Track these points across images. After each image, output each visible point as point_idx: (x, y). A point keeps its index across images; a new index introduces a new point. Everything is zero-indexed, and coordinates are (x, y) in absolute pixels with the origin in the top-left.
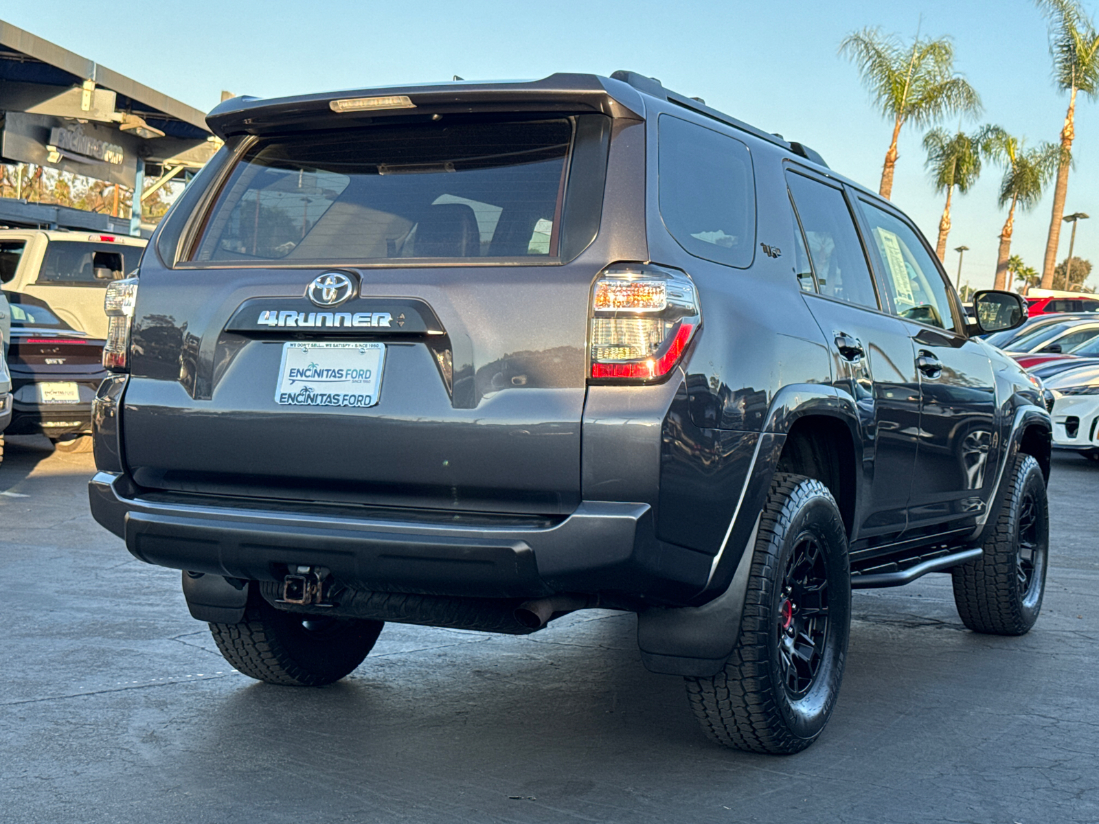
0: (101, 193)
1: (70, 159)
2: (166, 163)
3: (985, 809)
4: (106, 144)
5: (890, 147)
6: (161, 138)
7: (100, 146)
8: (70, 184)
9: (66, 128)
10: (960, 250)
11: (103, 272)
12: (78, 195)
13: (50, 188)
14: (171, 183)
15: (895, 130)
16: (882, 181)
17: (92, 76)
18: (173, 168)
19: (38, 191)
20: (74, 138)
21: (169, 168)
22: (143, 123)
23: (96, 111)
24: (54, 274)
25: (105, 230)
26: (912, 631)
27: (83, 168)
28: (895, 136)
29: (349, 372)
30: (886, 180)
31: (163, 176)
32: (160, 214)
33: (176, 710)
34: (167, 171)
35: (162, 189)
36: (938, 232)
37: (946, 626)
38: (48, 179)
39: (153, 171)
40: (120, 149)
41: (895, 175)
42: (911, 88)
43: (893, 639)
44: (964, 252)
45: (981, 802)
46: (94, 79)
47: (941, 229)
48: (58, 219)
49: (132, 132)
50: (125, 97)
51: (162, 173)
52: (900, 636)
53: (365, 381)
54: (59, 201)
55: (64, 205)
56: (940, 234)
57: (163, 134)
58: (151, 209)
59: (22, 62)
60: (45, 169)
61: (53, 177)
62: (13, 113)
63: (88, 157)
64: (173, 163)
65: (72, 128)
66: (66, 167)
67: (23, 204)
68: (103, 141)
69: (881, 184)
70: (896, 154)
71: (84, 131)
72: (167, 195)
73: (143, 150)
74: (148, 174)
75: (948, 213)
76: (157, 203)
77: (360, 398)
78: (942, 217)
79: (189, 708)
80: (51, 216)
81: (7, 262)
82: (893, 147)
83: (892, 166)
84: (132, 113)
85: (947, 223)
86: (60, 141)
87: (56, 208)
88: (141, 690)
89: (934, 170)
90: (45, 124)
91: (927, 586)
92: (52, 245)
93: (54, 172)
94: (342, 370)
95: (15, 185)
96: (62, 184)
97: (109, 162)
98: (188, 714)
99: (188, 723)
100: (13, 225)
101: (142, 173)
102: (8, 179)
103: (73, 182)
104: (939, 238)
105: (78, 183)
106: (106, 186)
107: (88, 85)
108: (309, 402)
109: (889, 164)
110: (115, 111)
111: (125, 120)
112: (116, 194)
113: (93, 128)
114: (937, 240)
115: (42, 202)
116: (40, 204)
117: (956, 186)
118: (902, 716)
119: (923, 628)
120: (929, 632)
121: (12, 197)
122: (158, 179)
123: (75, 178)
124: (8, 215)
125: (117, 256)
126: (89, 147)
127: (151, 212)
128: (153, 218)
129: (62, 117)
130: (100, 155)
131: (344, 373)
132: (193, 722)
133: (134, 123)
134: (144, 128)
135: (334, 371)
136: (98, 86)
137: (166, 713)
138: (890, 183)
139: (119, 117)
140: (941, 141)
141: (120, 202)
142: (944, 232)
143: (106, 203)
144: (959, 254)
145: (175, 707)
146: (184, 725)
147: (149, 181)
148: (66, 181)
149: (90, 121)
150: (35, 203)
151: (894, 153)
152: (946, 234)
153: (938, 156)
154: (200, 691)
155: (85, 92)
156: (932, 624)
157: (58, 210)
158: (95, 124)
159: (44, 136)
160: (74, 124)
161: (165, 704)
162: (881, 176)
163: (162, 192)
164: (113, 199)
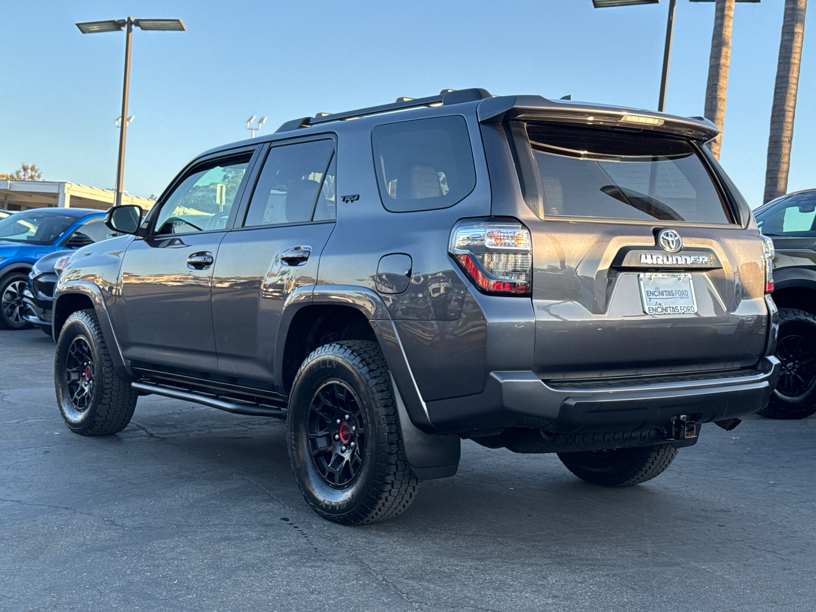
29: (677, 292)
53: (686, 298)
77: (689, 308)
94: (673, 291)
108: (664, 312)
131: (674, 292)
135: (669, 292)
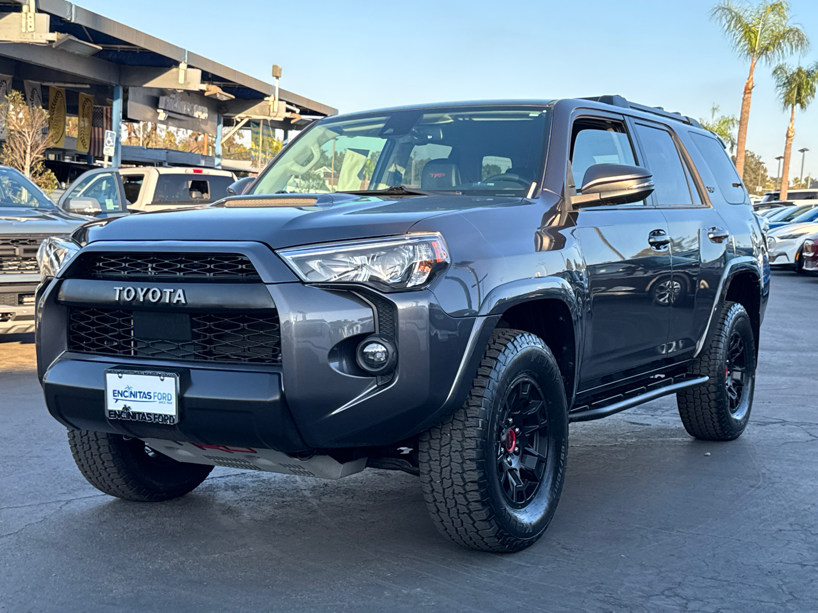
0: (196, 139)
1: (173, 117)
2: (237, 117)
3: (811, 554)
4: (196, 106)
5: (748, 79)
6: (232, 99)
7: (192, 107)
8: (175, 134)
9: (169, 96)
10: (803, 151)
11: (196, 194)
12: (181, 141)
13: (163, 138)
14: (242, 130)
15: (751, 67)
16: (743, 104)
17: (185, 59)
18: (242, 120)
19: (154, 140)
20: (175, 103)
21: (239, 120)
22: (220, 90)
23: (189, 83)
24: (163, 197)
25: (198, 165)
26: (763, 428)
27: (181, 123)
28: (751, 71)
30: (745, 103)
31: (236, 126)
32: (237, 152)
33: (245, 492)
34: (238, 123)
35: (236, 135)
36: (785, 138)
37: (788, 424)
38: (161, 131)
39: (228, 123)
40: (206, 109)
41: (752, 99)
42: (762, 35)
43: (749, 434)
44: (805, 152)
45: (808, 550)
46: (186, 61)
47: (788, 137)
48: (167, 158)
49: (214, 97)
50: (208, 73)
51: (235, 124)
52: (754, 432)
54: (169, 146)
55: (172, 148)
56: (787, 141)
57: (234, 97)
58: (229, 148)
59: (138, 52)
60: (159, 125)
61: (164, 130)
62: (133, 88)
63: (184, 115)
64: (243, 116)
65: (173, 96)
66: (170, 123)
67: (144, 149)
68: (195, 104)
69: (742, 106)
70: (753, 84)
71: (181, 98)
72: (240, 138)
73: (221, 109)
74: (225, 125)
75: (793, 125)
76: (234, 144)
78: (788, 128)
79: (254, 491)
80: (162, 156)
81: (133, 190)
82: (750, 79)
83: (750, 93)
84: (213, 84)
85: (792, 132)
86: (166, 105)
87: (166, 151)
88: (222, 479)
89: (781, 94)
90: (155, 94)
91: (775, 396)
92: (161, 177)
93: (164, 127)
95: (139, 136)
96: (170, 134)
97: (199, 118)
98: (253, 494)
99: (253, 501)
100: (138, 164)
101: (221, 125)
102: (134, 132)
103: (177, 133)
104: (786, 143)
105: (180, 133)
106: (199, 135)
107: (183, 66)
109: (748, 91)
110: (201, 83)
111: (208, 89)
112: (206, 140)
113: (187, 95)
114: (785, 145)
115: (158, 147)
116: (155, 149)
117: (798, 105)
118: (754, 489)
119: (771, 426)
120: (776, 428)
121: (138, 145)
122: (232, 128)
123: (178, 130)
124: (134, 157)
125: (205, 183)
126: (185, 109)
127: (229, 151)
128: (231, 155)
129: (166, 89)
130: (193, 114)
132: (256, 500)
133: (214, 90)
134: (220, 94)
136: (189, 66)
137: (238, 494)
138: (748, 105)
139: (204, 87)
140: (786, 73)
141: (209, 145)
142: (790, 139)
143: (200, 146)
144: (802, 154)
145: (244, 490)
146: (250, 502)
147: (227, 129)
148: (172, 132)
149: (185, 91)
150: (152, 149)
151: (751, 83)
152: (792, 140)
153: (785, 84)
154: (261, 479)
155: (181, 71)
156: (778, 422)
157: (167, 152)
158: (188, 92)
159: (154, 102)
160: (174, 93)
161: (237, 487)
162: (742, 101)
163: (236, 137)
164: (204, 143)
